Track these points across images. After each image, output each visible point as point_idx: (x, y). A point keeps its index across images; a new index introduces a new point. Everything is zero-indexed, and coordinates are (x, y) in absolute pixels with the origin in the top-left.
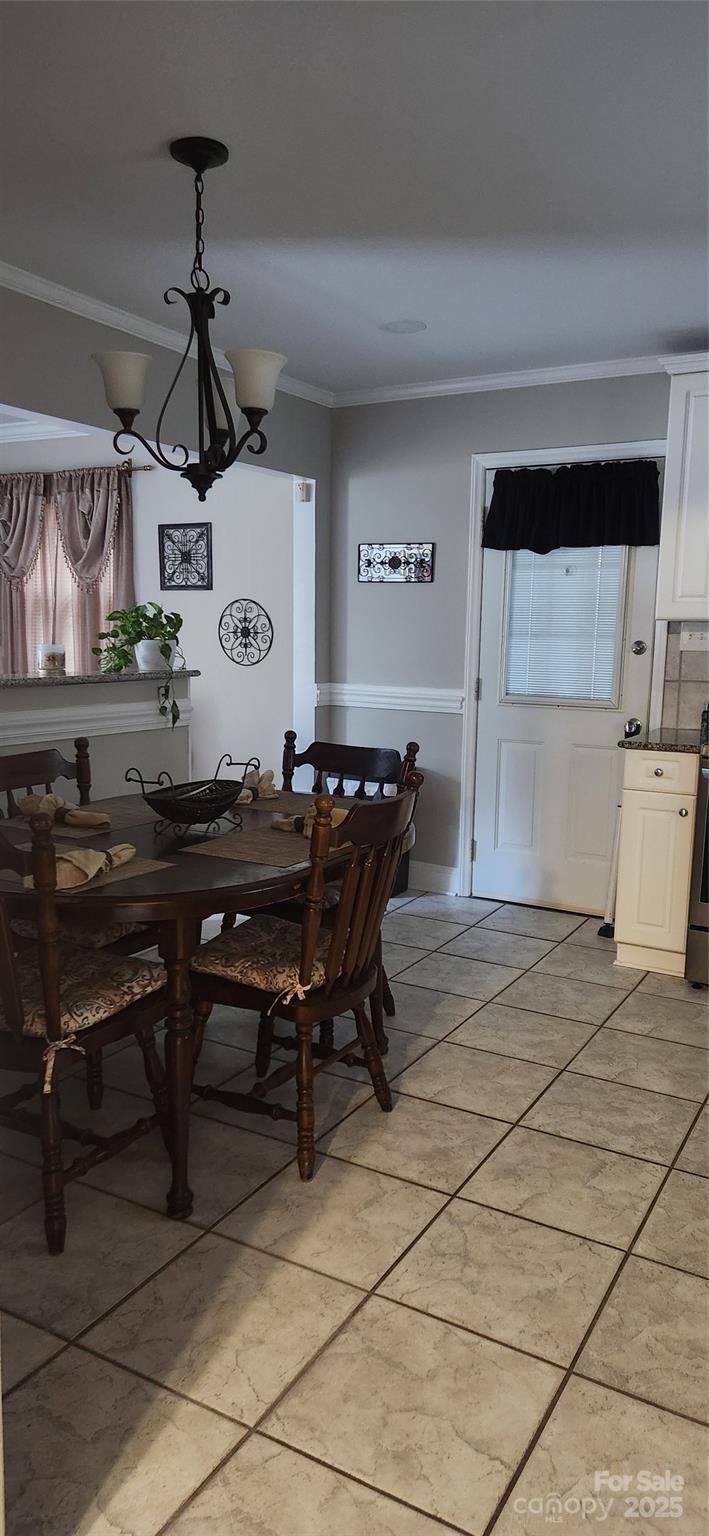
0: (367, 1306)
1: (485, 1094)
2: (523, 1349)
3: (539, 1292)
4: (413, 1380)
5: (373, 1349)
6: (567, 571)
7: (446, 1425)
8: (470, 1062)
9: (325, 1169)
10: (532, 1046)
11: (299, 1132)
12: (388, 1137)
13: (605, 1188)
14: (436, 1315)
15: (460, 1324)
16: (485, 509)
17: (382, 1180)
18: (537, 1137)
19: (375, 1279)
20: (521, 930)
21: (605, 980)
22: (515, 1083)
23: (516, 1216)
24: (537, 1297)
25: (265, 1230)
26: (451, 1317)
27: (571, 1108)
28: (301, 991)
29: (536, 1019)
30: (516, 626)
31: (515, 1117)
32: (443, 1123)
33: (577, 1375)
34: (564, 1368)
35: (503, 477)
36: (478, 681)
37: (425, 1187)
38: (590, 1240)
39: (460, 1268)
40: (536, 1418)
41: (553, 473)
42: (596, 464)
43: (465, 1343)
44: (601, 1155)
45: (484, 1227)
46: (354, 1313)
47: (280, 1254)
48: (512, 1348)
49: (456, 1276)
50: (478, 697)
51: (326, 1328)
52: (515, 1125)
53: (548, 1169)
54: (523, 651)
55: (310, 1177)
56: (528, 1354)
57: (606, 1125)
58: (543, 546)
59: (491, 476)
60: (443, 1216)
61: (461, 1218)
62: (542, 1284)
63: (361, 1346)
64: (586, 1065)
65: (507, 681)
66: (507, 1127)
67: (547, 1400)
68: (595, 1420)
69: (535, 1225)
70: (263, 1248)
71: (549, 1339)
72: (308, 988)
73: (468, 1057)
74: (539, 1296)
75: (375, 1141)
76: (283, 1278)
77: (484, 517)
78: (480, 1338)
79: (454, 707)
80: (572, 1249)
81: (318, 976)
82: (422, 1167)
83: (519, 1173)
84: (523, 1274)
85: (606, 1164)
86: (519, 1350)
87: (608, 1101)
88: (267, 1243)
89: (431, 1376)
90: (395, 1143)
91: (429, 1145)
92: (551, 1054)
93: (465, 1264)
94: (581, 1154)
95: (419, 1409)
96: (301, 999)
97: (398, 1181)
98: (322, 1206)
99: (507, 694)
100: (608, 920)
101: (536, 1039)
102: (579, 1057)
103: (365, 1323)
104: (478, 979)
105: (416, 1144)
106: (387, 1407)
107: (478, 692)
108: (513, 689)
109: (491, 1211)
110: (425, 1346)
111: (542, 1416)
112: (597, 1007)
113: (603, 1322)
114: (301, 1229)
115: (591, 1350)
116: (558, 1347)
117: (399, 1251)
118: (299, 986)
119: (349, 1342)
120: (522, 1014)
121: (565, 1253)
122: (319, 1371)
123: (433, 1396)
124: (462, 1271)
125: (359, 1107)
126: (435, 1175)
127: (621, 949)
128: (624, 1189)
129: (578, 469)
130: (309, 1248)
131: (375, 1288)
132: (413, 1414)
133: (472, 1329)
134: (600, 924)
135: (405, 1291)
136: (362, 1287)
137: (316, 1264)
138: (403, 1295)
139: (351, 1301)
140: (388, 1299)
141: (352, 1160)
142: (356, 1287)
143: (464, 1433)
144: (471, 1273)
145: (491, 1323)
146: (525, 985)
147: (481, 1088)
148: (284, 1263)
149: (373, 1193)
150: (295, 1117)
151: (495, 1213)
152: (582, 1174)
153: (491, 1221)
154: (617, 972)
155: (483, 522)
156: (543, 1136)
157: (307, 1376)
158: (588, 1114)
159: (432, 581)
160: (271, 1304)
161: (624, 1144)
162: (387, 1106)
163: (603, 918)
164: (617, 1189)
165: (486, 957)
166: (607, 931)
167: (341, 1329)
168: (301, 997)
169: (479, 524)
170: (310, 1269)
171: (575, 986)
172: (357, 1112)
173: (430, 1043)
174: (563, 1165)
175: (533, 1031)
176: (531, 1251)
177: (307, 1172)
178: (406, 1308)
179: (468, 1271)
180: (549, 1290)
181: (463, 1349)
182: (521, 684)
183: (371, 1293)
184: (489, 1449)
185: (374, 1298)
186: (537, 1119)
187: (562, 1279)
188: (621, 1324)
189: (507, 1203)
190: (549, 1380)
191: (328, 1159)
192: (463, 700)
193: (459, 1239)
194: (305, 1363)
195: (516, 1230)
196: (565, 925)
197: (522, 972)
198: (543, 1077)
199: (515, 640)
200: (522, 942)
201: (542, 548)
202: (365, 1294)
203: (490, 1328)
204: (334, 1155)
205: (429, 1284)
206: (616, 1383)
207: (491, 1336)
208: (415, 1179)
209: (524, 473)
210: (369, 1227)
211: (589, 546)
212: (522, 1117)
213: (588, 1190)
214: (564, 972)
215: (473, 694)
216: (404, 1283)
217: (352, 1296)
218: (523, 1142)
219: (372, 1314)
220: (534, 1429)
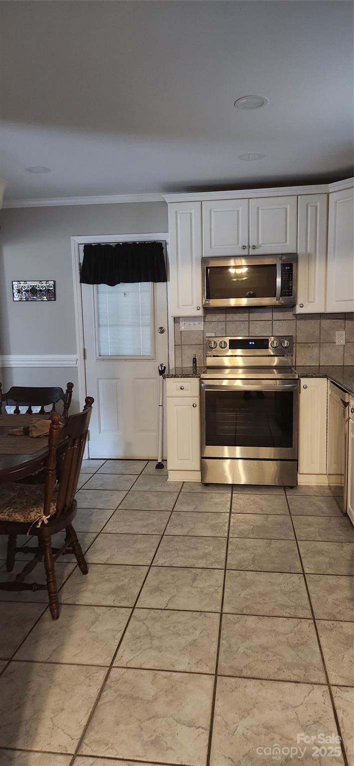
0: (111, 674)
1: (131, 555)
2: (192, 671)
3: (190, 642)
4: (147, 703)
5: (122, 695)
6: (125, 294)
7: (170, 719)
8: (118, 540)
9: (63, 611)
10: (145, 526)
11: (49, 595)
12: (91, 587)
13: (201, 585)
14: (146, 668)
15: (159, 668)
16: (80, 264)
17: (95, 609)
18: (163, 569)
19: (110, 659)
20: (119, 472)
21: (166, 489)
22: (145, 545)
23: (167, 610)
24: (189, 645)
25: (43, 651)
26: (154, 666)
27: (173, 552)
28: (45, 519)
29: (141, 513)
30: (102, 321)
31: (149, 562)
32: (116, 573)
33: (220, 676)
34: (213, 675)
35: (88, 248)
36: (84, 350)
37: (118, 607)
38: (203, 612)
39: (150, 641)
40: (210, 702)
41: (114, 246)
42: (134, 243)
43: (165, 677)
44: (194, 571)
45: (154, 619)
46: (106, 680)
47: (56, 661)
48: (187, 672)
49: (149, 646)
50: (85, 358)
51: (94, 691)
52: (150, 566)
53: (173, 584)
54: (106, 334)
55: (58, 617)
56: (195, 673)
57: (192, 556)
58: (112, 282)
59: (82, 248)
60: (132, 619)
61: (141, 617)
62: (190, 639)
63: (116, 695)
64: (171, 530)
65: (99, 349)
66: (147, 568)
67: (211, 692)
68: (235, 694)
69: (177, 611)
70: (45, 661)
71: (202, 663)
72: (49, 516)
73: (117, 538)
74: (190, 644)
75: (85, 591)
76: (61, 674)
77: (80, 267)
78: (171, 672)
79: (72, 364)
80: (197, 618)
81: (53, 509)
82: (113, 598)
83: (161, 588)
84: (180, 636)
85: (198, 574)
86: (191, 673)
87: (188, 545)
88: (46, 658)
89: (155, 698)
90: (95, 589)
91: (113, 586)
92: (154, 529)
93: (151, 639)
94: (185, 573)
95: (156, 716)
96: (46, 523)
97: (104, 608)
98: (69, 631)
99: (100, 356)
100: (160, 461)
101: (145, 523)
102: (167, 528)
103: (113, 683)
104: (106, 499)
105: (107, 587)
106: (140, 721)
107: (84, 355)
108: (103, 352)
109: (154, 610)
110: (147, 685)
111: (212, 699)
112: (168, 502)
113: (223, 648)
114: (62, 645)
115: (222, 663)
116: (207, 666)
117: (117, 642)
118: (44, 516)
119: (108, 695)
120: (135, 512)
121: (194, 621)
122: (99, 714)
123: (159, 708)
124: (151, 643)
125: (70, 576)
126: (121, 600)
127: (170, 473)
128: (209, 584)
129: (125, 245)
130: (70, 653)
131: (112, 664)
132: (153, 719)
133: (166, 669)
134: (155, 463)
135: (127, 661)
136: (105, 665)
137: (77, 661)
138: (127, 663)
139: (102, 674)
140: (120, 667)
141: (77, 603)
142: (102, 666)
143: (180, 721)
144: (156, 643)
145: (173, 664)
146: (130, 498)
147: (128, 552)
148: (61, 665)
149: (94, 617)
150: (47, 587)
151: (156, 611)
152: (189, 582)
153: (156, 615)
154: (170, 484)
155: (80, 270)
156: (165, 568)
157: (93, 719)
158: (182, 553)
159: (55, 300)
160: (60, 688)
161: (202, 563)
162: (85, 572)
163: (157, 460)
164: (206, 585)
165: (107, 487)
166: (160, 466)
167: (102, 690)
168: (46, 522)
169: (78, 272)
170: (74, 664)
171: (154, 494)
172: (69, 579)
173: (95, 535)
174: (179, 580)
175: (142, 520)
176: (179, 624)
177: (56, 616)
178: (130, 669)
179: (153, 642)
180: (194, 641)
181: (165, 680)
182: (107, 349)
183: (111, 667)
184: (194, 724)
185: (113, 669)
186: (160, 561)
187: (197, 633)
188: (230, 646)
189: (161, 604)
190: (208, 682)
191: (63, 605)
192: (77, 360)
193: (144, 628)
194: (89, 713)
195: (169, 617)
196: (139, 466)
197: (127, 492)
198: (155, 540)
199: (101, 329)
200: (121, 478)
201: (112, 283)
202: (108, 668)
203: (174, 666)
204: (66, 603)
205: (138, 654)
206: (238, 674)
207: (176, 670)
208: (112, 604)
209: (99, 246)
210: (98, 635)
211: (135, 282)
212: (152, 562)
213: (194, 589)
214: (145, 488)
215: (82, 357)
216: (125, 656)
217: (102, 671)
218: (157, 574)
219: (115, 677)
220: (210, 707)
